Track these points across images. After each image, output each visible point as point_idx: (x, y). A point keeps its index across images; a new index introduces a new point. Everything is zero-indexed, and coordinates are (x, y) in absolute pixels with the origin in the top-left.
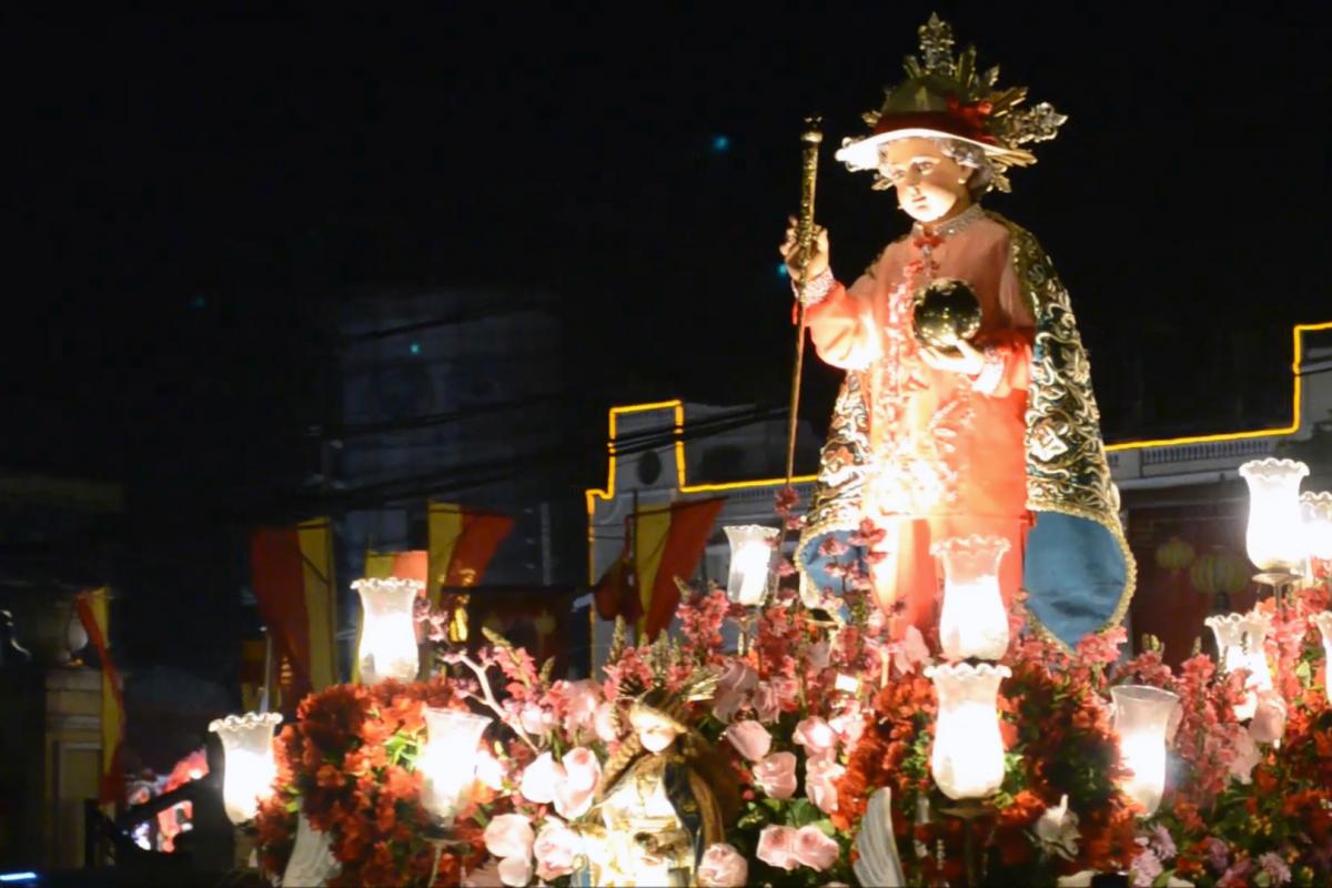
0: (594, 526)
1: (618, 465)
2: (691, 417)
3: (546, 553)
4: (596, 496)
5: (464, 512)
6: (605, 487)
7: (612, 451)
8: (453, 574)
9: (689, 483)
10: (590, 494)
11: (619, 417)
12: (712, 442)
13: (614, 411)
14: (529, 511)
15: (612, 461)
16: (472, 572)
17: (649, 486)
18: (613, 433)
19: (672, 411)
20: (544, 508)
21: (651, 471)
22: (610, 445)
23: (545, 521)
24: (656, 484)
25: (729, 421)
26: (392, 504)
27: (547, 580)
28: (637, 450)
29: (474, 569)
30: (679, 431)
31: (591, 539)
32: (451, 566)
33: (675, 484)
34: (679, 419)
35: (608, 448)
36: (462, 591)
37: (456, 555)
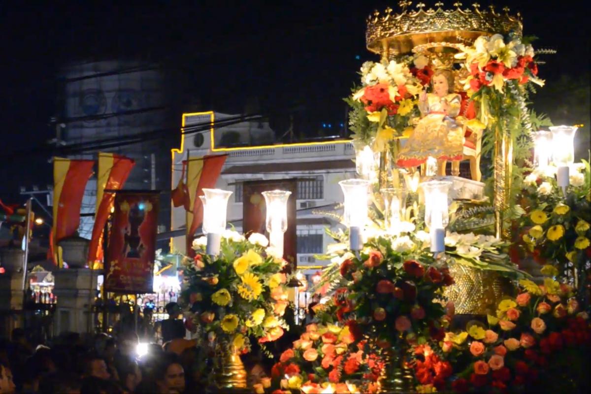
0: (175, 165)
1: (185, 138)
2: (217, 119)
3: (153, 176)
4: (175, 152)
5: (114, 157)
6: (179, 148)
7: (183, 132)
8: (109, 183)
9: (216, 147)
10: (173, 150)
11: (187, 117)
12: (225, 129)
13: (184, 115)
14: (146, 157)
15: (183, 136)
16: (117, 183)
17: (198, 148)
18: (183, 124)
19: (209, 116)
20: (153, 156)
21: (199, 142)
22: (182, 129)
23: (153, 162)
24: (202, 147)
25: (233, 121)
26: (88, 152)
27: (153, 188)
28: (193, 132)
29: (119, 182)
30: (212, 124)
31: (173, 170)
32: (109, 180)
33: (210, 148)
34: (212, 119)
35: (181, 131)
36: (113, 191)
37: (111, 175)
